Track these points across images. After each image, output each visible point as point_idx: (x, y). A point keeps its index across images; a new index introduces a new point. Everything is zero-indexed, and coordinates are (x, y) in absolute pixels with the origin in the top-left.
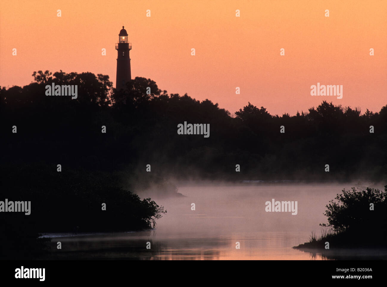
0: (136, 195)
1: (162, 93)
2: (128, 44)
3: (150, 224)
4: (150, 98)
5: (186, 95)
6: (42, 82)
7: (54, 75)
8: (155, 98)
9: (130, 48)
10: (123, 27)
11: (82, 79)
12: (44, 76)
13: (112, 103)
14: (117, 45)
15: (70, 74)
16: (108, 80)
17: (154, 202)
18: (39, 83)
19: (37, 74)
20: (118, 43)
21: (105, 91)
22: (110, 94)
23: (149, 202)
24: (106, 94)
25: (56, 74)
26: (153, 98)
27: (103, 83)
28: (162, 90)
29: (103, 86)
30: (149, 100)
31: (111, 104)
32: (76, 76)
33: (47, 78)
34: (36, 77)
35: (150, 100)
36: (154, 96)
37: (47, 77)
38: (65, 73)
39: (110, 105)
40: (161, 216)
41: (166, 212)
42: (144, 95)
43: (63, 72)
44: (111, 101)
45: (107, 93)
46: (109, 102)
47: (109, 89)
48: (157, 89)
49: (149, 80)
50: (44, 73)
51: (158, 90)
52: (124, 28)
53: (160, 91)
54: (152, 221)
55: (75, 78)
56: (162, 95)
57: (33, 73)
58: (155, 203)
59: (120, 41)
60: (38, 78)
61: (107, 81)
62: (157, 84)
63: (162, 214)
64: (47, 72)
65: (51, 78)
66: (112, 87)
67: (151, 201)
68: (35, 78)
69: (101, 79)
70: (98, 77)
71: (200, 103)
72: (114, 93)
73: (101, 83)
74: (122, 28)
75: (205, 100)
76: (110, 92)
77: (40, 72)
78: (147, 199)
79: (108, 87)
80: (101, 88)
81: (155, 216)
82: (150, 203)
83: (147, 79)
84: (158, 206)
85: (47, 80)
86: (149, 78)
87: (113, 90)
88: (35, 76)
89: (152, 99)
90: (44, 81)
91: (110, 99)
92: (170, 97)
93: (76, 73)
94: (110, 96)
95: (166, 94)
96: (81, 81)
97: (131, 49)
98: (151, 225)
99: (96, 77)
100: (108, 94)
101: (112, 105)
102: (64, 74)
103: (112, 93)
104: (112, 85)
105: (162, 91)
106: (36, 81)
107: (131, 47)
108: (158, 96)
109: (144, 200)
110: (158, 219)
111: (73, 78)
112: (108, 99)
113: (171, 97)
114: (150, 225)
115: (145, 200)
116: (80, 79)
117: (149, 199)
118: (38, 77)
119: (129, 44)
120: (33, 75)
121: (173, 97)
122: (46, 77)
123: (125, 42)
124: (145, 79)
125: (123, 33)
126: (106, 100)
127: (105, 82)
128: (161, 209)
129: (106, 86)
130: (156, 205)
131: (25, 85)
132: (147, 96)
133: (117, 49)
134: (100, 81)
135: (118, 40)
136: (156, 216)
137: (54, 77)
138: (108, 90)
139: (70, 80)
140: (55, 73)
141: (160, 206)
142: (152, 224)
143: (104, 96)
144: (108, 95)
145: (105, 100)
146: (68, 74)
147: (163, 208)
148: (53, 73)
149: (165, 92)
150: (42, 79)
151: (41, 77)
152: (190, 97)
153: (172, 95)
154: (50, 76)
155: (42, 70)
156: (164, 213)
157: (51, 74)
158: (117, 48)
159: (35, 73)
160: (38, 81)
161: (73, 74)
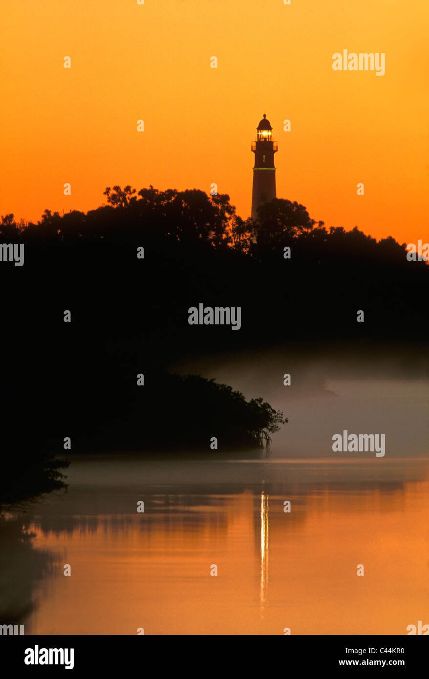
0: (238, 392)
1: (316, 226)
2: (272, 143)
3: (262, 442)
4: (296, 233)
5: (355, 229)
6: (120, 205)
7: (140, 193)
8: (305, 233)
9: (274, 149)
10: (265, 116)
11: (185, 201)
12: (124, 195)
13: (234, 240)
14: (254, 144)
15: (166, 192)
16: (228, 204)
17: (268, 405)
18: (115, 206)
19: (113, 192)
20: (256, 141)
21: (224, 221)
22: (231, 227)
23: (259, 405)
24: (225, 226)
25: (143, 192)
26: (301, 234)
27: (220, 208)
28: (317, 220)
29: (219, 212)
30: (295, 238)
31: (232, 242)
32: (176, 195)
33: (129, 198)
34: (110, 196)
35: (297, 237)
36: (302, 230)
37: (129, 196)
38: (157, 191)
39: (230, 244)
40: (278, 428)
41: (287, 421)
42: (286, 229)
43: (155, 188)
44: (233, 237)
45: (226, 224)
46: (228, 239)
47: (230, 219)
48: (309, 219)
49: (296, 203)
50: (123, 190)
51: (310, 221)
52: (267, 118)
53: (314, 222)
54: (264, 436)
55: (173, 199)
56: (316, 229)
57: (105, 191)
58: (270, 407)
59: (258, 138)
60: (113, 199)
61: (226, 205)
62: (307, 210)
63: (279, 425)
64: (128, 189)
65: (135, 197)
66: (234, 215)
67: (262, 403)
68: (109, 198)
69: (217, 201)
70: (211, 197)
71: (377, 242)
72: (237, 225)
73: (217, 209)
74: (263, 118)
75: (385, 237)
76: (230, 222)
77: (117, 188)
78: (257, 400)
79: (227, 215)
80: (216, 215)
81: (267, 428)
82: (262, 405)
83: (292, 202)
84: (274, 411)
85: (128, 201)
86: (295, 201)
87: (236, 220)
88: (108, 195)
89: (300, 236)
90: (123, 204)
91: (231, 234)
92: (329, 233)
93: (175, 190)
94: (230, 229)
95: (323, 227)
96: (183, 205)
97: (277, 151)
98: (262, 444)
99: (209, 198)
100: (228, 226)
101: (234, 244)
102: (156, 193)
103: (234, 225)
104: (234, 212)
105: (316, 223)
106: (110, 204)
107: (277, 147)
108: (309, 231)
109: (251, 401)
110: (273, 432)
111: (171, 199)
112: (227, 234)
113: (331, 231)
114: (260, 443)
115: (253, 401)
116: (183, 201)
117: (260, 400)
118: (114, 196)
119: (274, 143)
120: (105, 193)
121: (334, 232)
122: (127, 197)
123: (267, 140)
124: (289, 202)
125: (265, 125)
126: (224, 236)
127: (223, 207)
128: (278, 416)
129: (224, 213)
130: (272, 409)
131: (91, 209)
132: (292, 230)
133: (254, 151)
134: (214, 204)
135: (257, 137)
136: (269, 428)
137: (139, 197)
138: (228, 220)
139: (166, 202)
140: (141, 190)
141: (277, 412)
142: (264, 441)
143: (221, 230)
144: (227, 228)
145: (222, 236)
146: (163, 193)
147: (282, 415)
148: (138, 190)
149: (321, 223)
150: (119, 200)
151: (118, 197)
152: (362, 233)
153: (332, 228)
154: (133, 195)
155: (119, 186)
156: (284, 423)
157: (134, 191)
158: (254, 149)
159: (108, 189)
160: (113, 203)
161: (171, 193)
